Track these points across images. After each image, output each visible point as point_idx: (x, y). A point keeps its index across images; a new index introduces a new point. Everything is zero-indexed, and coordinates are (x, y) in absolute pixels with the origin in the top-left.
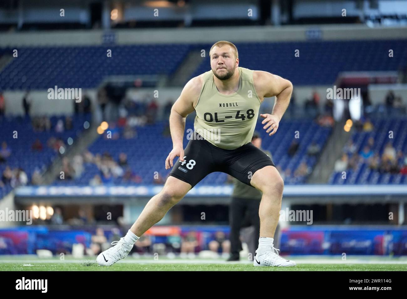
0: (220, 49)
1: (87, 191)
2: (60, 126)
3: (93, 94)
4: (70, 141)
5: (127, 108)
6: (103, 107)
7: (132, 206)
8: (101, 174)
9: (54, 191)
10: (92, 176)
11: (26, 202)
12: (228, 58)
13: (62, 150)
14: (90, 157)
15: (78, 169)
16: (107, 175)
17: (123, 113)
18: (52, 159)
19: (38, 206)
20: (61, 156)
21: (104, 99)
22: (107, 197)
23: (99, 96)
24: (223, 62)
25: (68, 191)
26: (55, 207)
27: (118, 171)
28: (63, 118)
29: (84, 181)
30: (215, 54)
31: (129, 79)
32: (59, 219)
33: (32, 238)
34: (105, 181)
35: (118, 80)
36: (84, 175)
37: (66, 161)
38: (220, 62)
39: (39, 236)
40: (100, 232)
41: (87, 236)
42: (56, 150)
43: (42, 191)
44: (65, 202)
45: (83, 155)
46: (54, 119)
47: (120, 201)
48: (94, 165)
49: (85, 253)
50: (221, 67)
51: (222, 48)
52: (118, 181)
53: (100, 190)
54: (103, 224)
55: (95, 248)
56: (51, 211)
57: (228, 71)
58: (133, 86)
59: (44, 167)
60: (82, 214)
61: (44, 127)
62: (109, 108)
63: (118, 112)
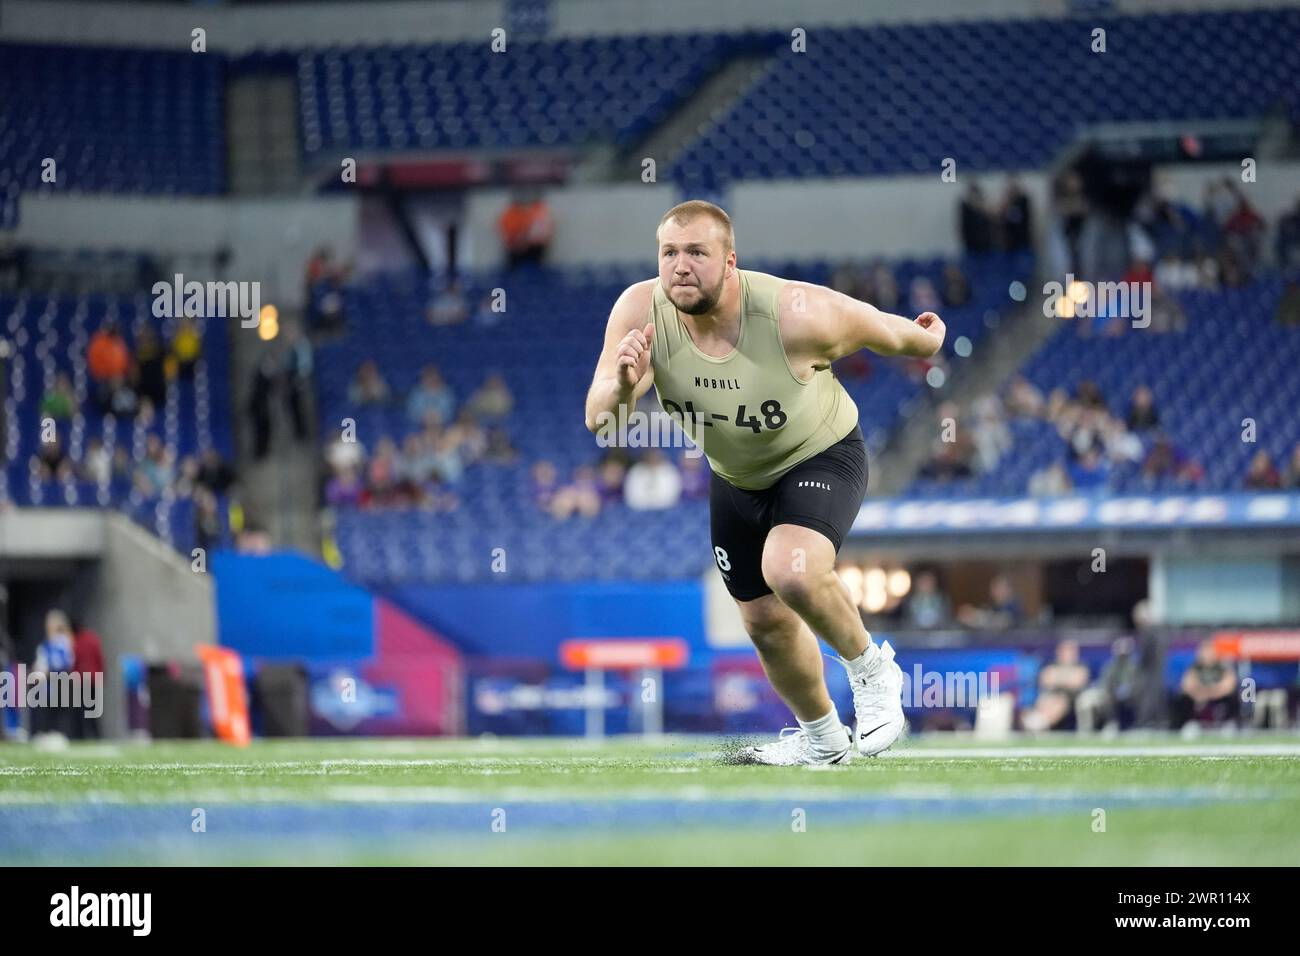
0: (684, 230)
1: (1022, 514)
3: (1036, 186)
4: (963, 347)
5: (1152, 231)
6: (1073, 227)
7: (1171, 563)
8: (1072, 456)
9: (911, 516)
12: (702, 258)
13: (937, 377)
15: (990, 443)
16: (1091, 462)
17: (1142, 247)
18: (905, 409)
19: (862, 566)
20: (934, 397)
21: (1077, 205)
22: (1090, 532)
23: (1059, 191)
24: (688, 270)
25: (958, 514)
26: (916, 570)
27: (1127, 446)
29: (1009, 484)
30: (669, 245)
31: (1164, 130)
32: (927, 611)
34: (1082, 479)
35: (1120, 136)
36: (1009, 460)
38: (680, 268)
40: (1068, 652)
41: (1024, 668)
42: (915, 378)
43: (870, 516)
44: (947, 553)
46: (907, 271)
47: (1133, 548)
48: (1044, 427)
49: (1017, 725)
50: (684, 283)
51: (687, 227)
52: (1126, 482)
53: (1068, 512)
54: (1081, 627)
55: (1050, 708)
56: (900, 583)
57: (704, 292)
58: (1181, 156)
60: (1001, 591)
62: (1093, 231)
63: (1126, 242)
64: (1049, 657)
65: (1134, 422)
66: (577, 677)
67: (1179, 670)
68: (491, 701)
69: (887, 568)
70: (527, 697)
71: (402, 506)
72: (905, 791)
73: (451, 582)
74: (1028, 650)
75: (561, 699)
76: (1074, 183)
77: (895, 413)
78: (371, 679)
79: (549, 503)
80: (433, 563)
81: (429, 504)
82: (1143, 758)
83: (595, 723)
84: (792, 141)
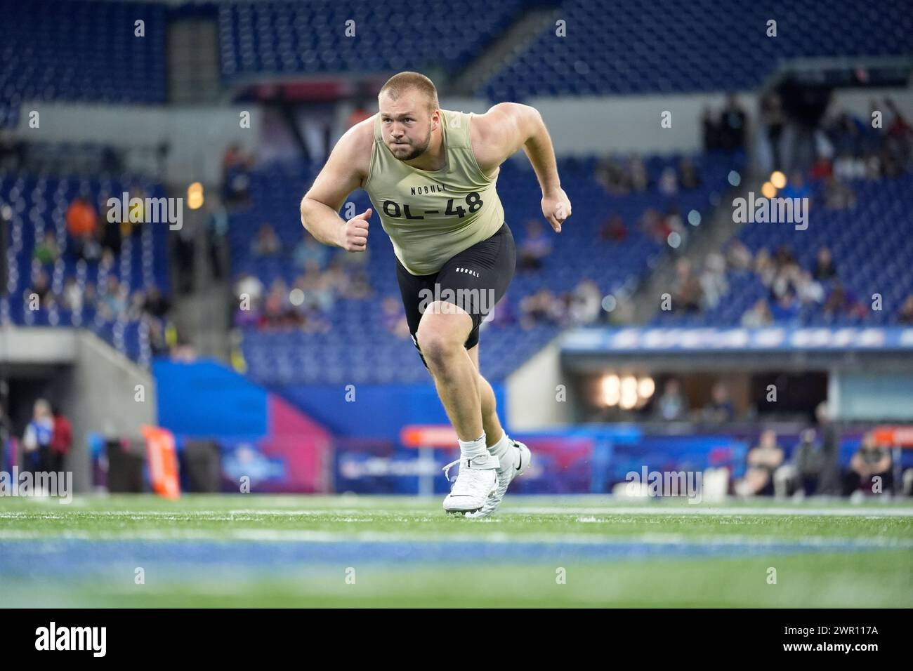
0: (396, 103)
1: (735, 339)
2: (668, 183)
3: (749, 103)
4: (694, 218)
5: (832, 136)
6: (774, 133)
7: (844, 376)
8: (772, 297)
9: (655, 339)
10: (748, 304)
11: (587, 366)
12: (412, 123)
13: (676, 240)
14: (742, 255)
15: (713, 287)
16: (786, 302)
17: (825, 147)
18: (652, 263)
19: (620, 375)
20: (673, 254)
21: (777, 117)
22: (785, 353)
23: (765, 106)
25: (689, 339)
26: (659, 378)
27: (812, 291)
28: (675, 161)
29: (727, 317)
31: (842, 64)
33: (601, 455)
34: (780, 314)
35: (810, 68)
36: (726, 301)
37: (683, 266)
38: (395, 133)
39: (620, 449)
40: (768, 439)
41: (737, 450)
42: (659, 240)
43: (625, 340)
44: (682, 366)
45: (725, 251)
46: (656, 164)
47: (817, 364)
48: (753, 276)
49: (731, 490)
50: (399, 142)
51: (398, 100)
52: (812, 316)
53: (770, 338)
54: (778, 420)
55: (755, 480)
56: (647, 387)
58: (854, 82)
59: (631, 282)
60: (721, 394)
61: (630, 184)
62: (789, 136)
63: (814, 145)
64: (755, 442)
65: (818, 273)
66: (413, 453)
67: (849, 453)
68: (352, 469)
69: (638, 376)
70: (378, 467)
71: (288, 329)
72: (649, 538)
73: (323, 383)
74: (740, 437)
75: (402, 468)
76: (776, 101)
77: (644, 265)
78: (267, 452)
79: (394, 327)
80: (311, 369)
81: (310, 327)
82: (822, 517)
83: (425, 486)
84: (572, 69)
